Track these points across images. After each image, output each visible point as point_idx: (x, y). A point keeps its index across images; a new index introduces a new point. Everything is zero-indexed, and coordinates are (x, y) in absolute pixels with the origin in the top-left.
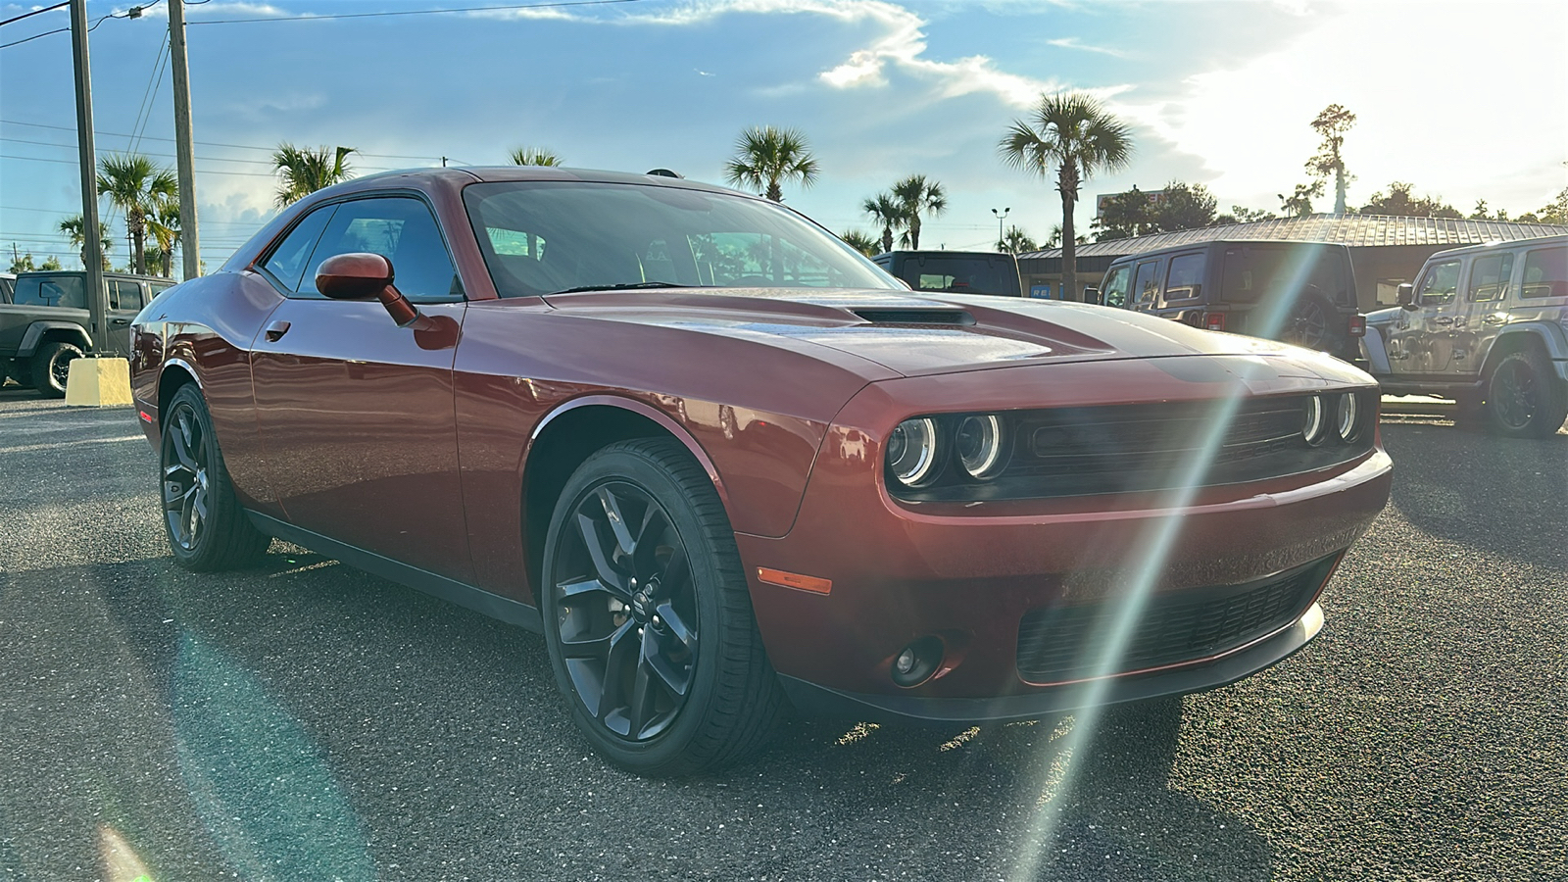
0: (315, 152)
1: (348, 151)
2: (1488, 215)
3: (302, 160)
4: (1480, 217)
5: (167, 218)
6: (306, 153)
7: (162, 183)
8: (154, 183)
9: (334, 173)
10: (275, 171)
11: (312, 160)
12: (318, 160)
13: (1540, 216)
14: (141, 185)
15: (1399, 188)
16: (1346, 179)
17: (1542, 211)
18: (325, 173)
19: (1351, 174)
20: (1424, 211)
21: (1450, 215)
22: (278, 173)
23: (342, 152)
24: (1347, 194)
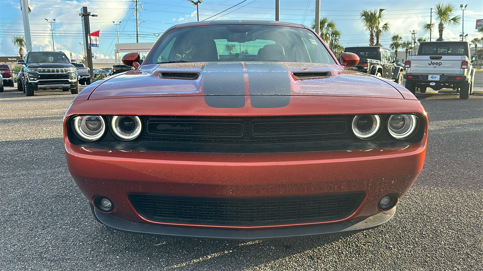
0: (373, 12)
1: (383, 10)
3: (369, 14)
5: (333, 35)
6: (370, 12)
7: (330, 24)
8: (328, 25)
9: (378, 18)
10: (361, 18)
11: (371, 14)
12: (373, 13)
14: (324, 26)
18: (375, 18)
22: (361, 19)
23: (381, 10)
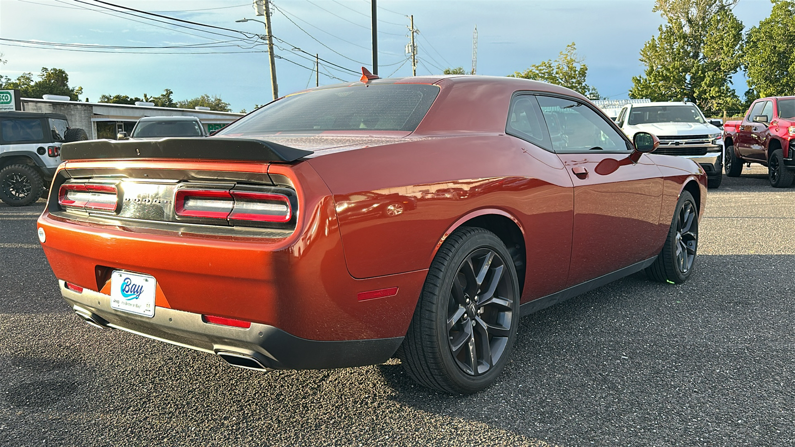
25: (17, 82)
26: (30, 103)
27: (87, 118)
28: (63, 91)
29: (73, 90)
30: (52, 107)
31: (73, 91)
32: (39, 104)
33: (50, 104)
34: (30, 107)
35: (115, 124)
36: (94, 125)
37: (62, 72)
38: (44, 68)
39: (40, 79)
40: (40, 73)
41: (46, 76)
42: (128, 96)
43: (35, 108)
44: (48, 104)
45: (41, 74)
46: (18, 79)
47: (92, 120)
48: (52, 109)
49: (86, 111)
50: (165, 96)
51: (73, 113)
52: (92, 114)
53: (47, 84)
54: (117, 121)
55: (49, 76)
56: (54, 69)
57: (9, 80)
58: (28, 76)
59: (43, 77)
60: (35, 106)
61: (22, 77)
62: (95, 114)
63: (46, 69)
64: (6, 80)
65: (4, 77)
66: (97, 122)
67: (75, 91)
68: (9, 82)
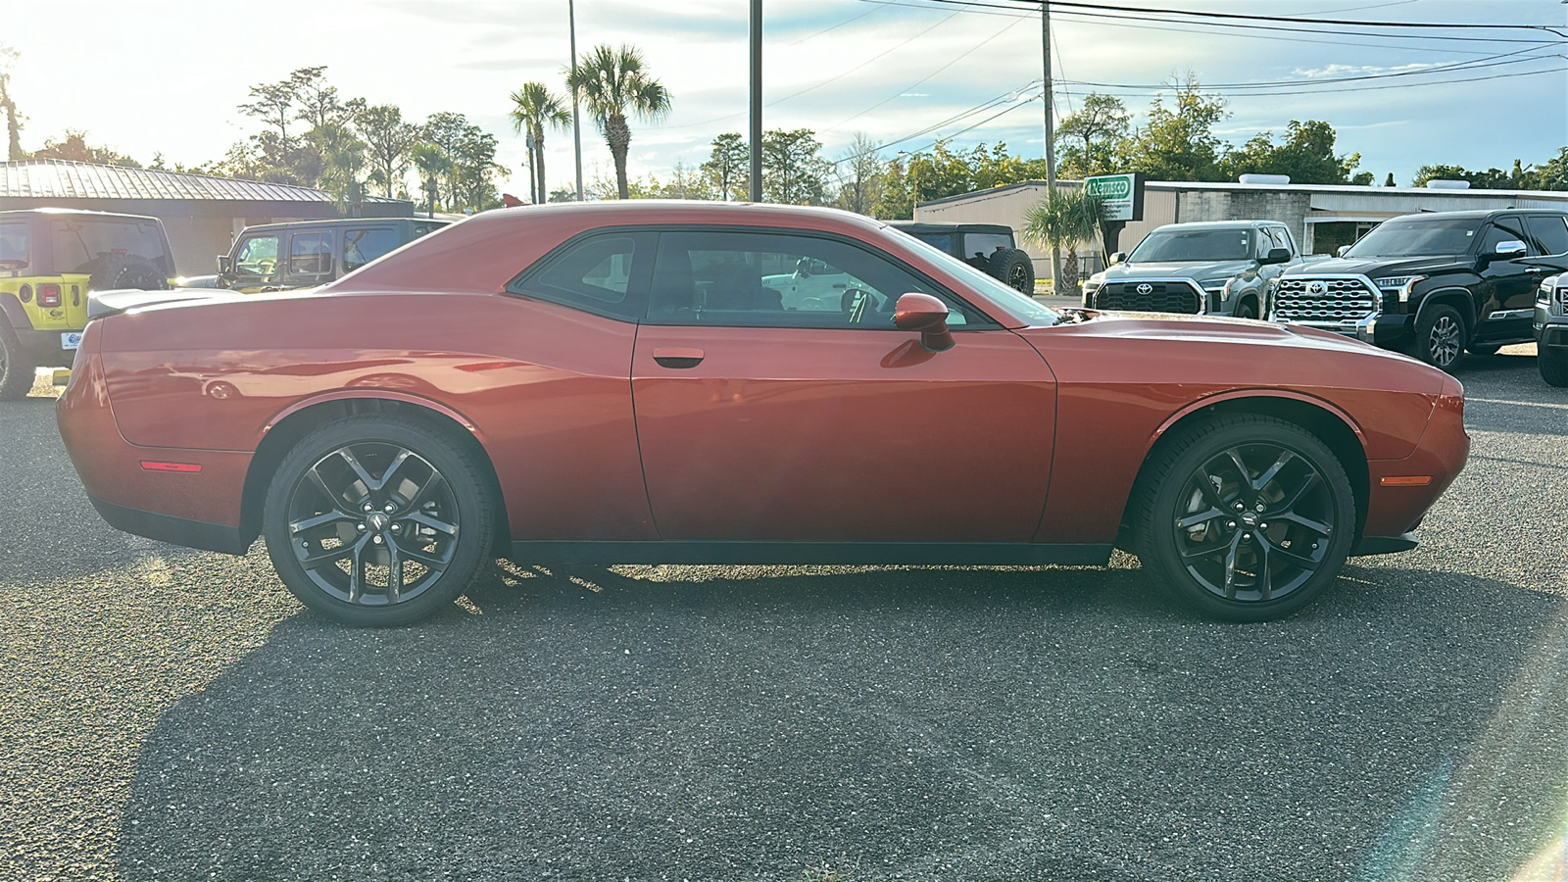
2: (164, 166)
4: (158, 168)
13: (206, 170)
15: (74, 134)
16: (19, 121)
17: (205, 166)
19: (24, 115)
20: (102, 159)
21: (128, 164)
24: (20, 136)
25: (1245, 150)
26: (1189, 193)
27: (1297, 217)
28: (1318, 164)
29: (1342, 160)
30: (1229, 198)
31: (1340, 162)
32: (1206, 195)
33: (1227, 194)
34: (1189, 200)
35: (1355, 227)
36: (1310, 229)
37: (1324, 127)
38: (1293, 122)
39: (1284, 145)
40: (1284, 129)
41: (1294, 136)
42: (1461, 166)
43: (1199, 201)
44: (1223, 194)
45: (1287, 134)
46: (1247, 145)
47: (1307, 220)
48: (1229, 202)
49: (1296, 204)
50: (1557, 162)
51: (1268, 208)
52: (1307, 210)
53: (1291, 151)
54: (1360, 223)
55: (1300, 137)
56: (1312, 124)
57: (1231, 147)
58: (1264, 138)
59: (1290, 138)
60: (1199, 197)
61: (1255, 140)
62: (1313, 209)
63: (1297, 123)
64: (1225, 148)
65: (1223, 143)
66: (1316, 224)
67: (1345, 162)
68: (1231, 150)
